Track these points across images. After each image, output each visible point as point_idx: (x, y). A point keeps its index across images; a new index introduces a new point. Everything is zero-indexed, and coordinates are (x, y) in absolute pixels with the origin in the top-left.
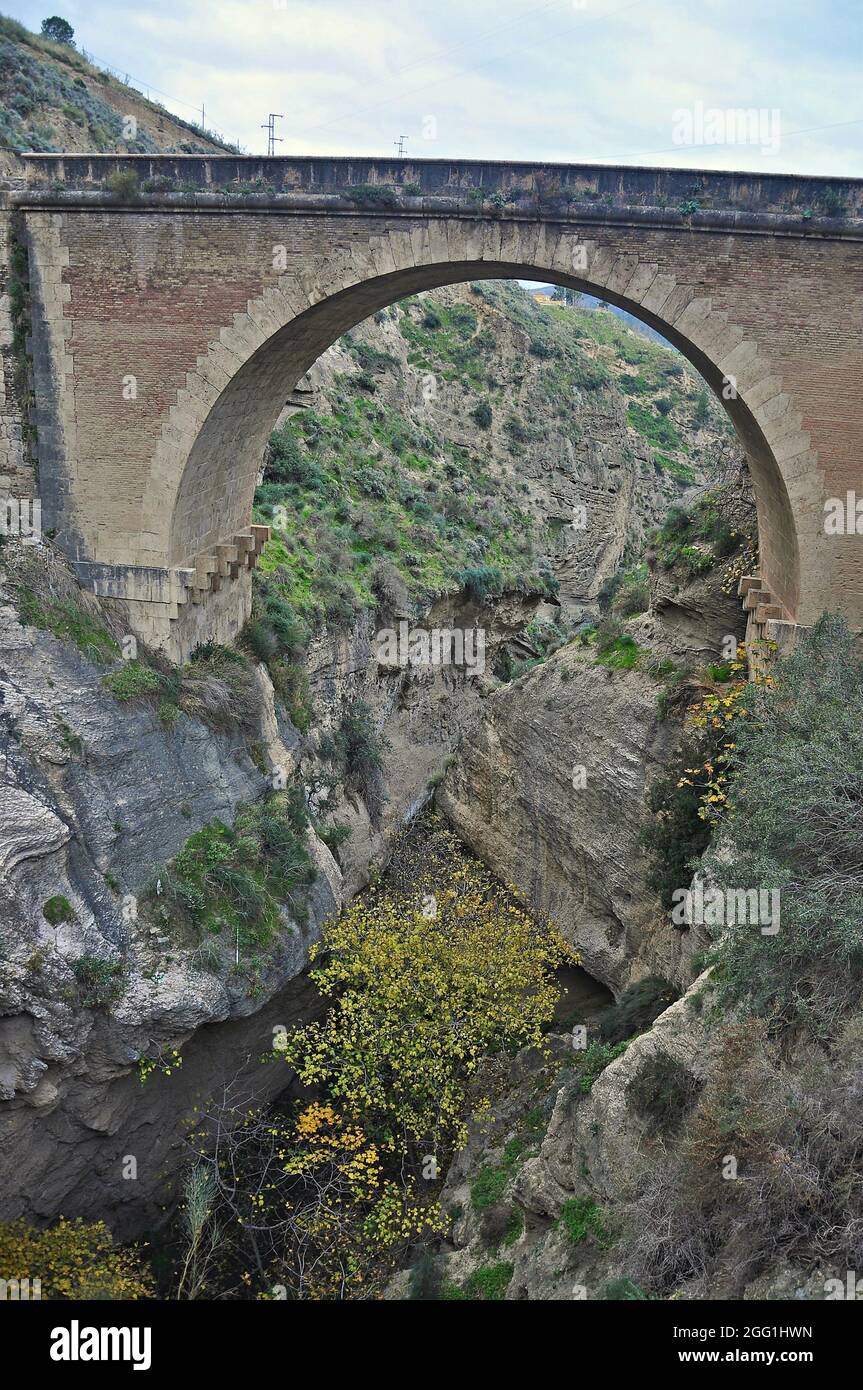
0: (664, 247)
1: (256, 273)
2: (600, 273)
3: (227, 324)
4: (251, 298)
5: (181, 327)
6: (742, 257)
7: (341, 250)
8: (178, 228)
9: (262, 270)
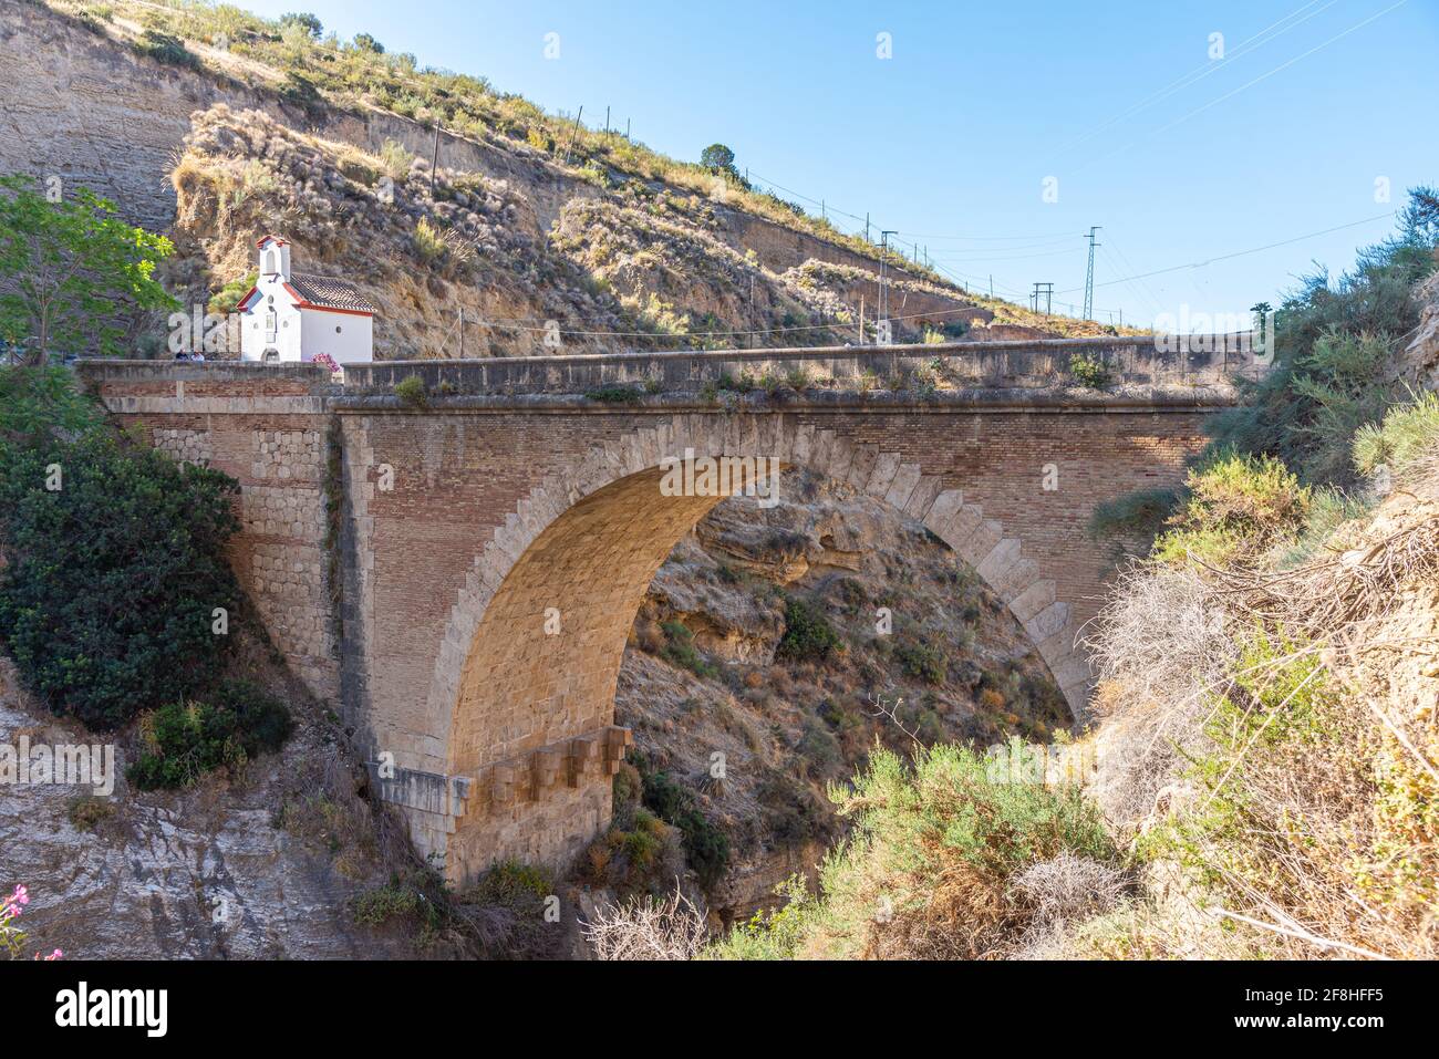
0: (905, 432)
1: (524, 473)
2: (840, 466)
3: (501, 523)
4: (521, 497)
5: (463, 526)
6: (993, 439)
7: (596, 449)
9: (529, 470)
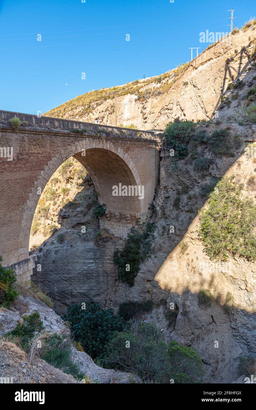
0: (121, 143)
1: (49, 153)
3: (43, 169)
4: (49, 161)
5: (29, 172)
6: (130, 145)
7: (69, 146)
8: (26, 138)
9: (51, 152)
